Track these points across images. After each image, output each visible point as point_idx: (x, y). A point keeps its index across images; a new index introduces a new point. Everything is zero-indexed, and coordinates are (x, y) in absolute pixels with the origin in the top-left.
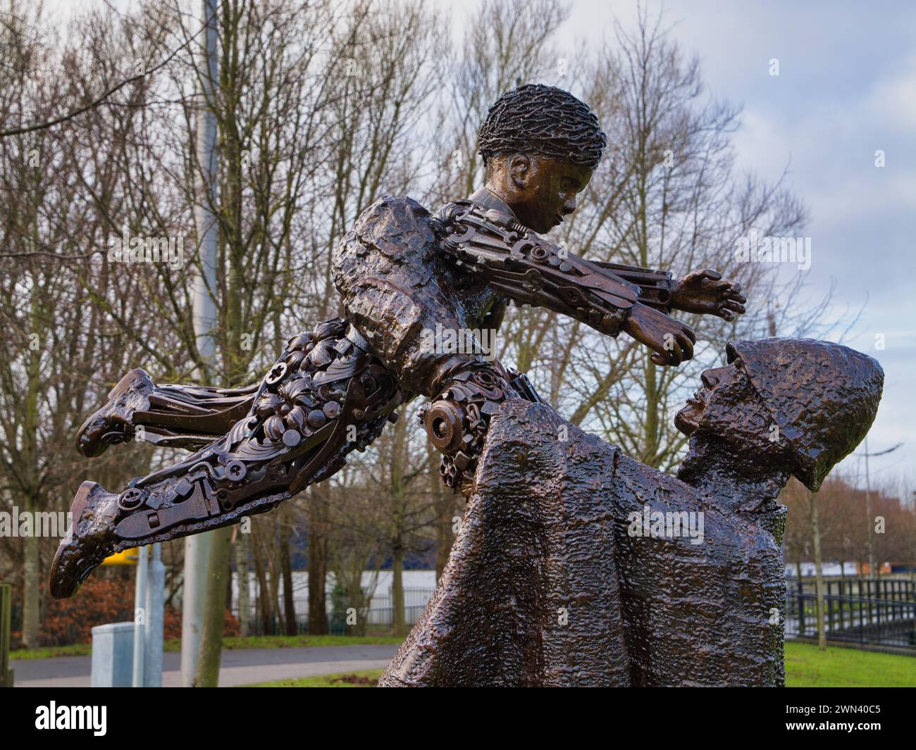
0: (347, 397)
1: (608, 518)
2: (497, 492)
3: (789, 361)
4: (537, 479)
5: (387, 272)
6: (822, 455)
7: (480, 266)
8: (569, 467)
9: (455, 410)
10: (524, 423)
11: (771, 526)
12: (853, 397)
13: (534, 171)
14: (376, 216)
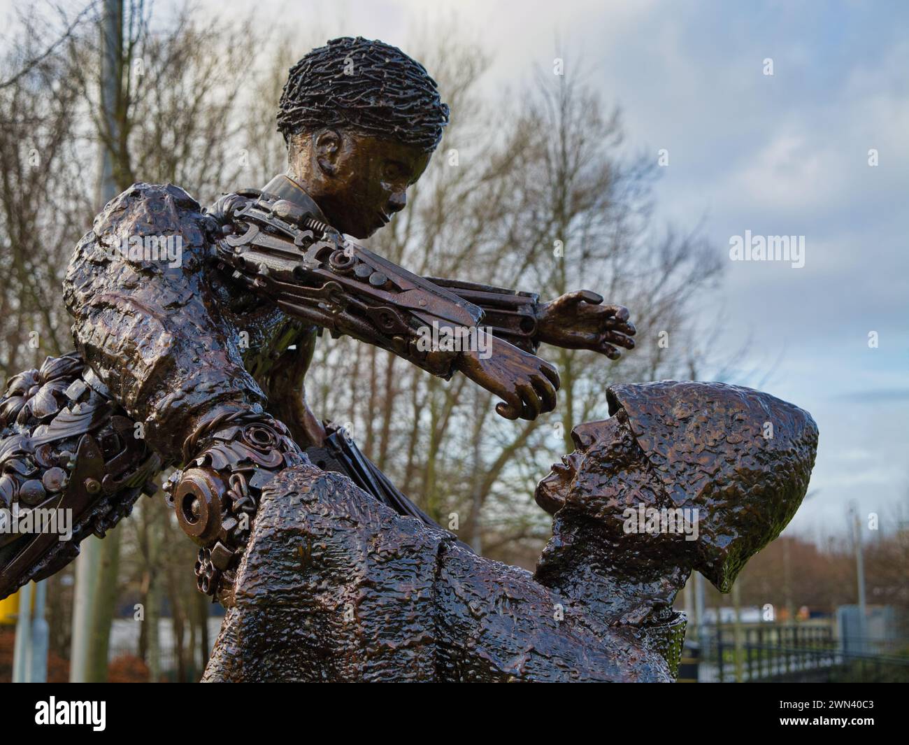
0: (77, 463)
1: (426, 641)
2: (266, 603)
3: (689, 413)
4: (324, 584)
5: (131, 287)
6: (734, 543)
7: (262, 278)
8: (370, 567)
9: (213, 483)
10: (308, 502)
11: (665, 643)
12: (777, 463)
13: (347, 151)
14: (122, 209)
